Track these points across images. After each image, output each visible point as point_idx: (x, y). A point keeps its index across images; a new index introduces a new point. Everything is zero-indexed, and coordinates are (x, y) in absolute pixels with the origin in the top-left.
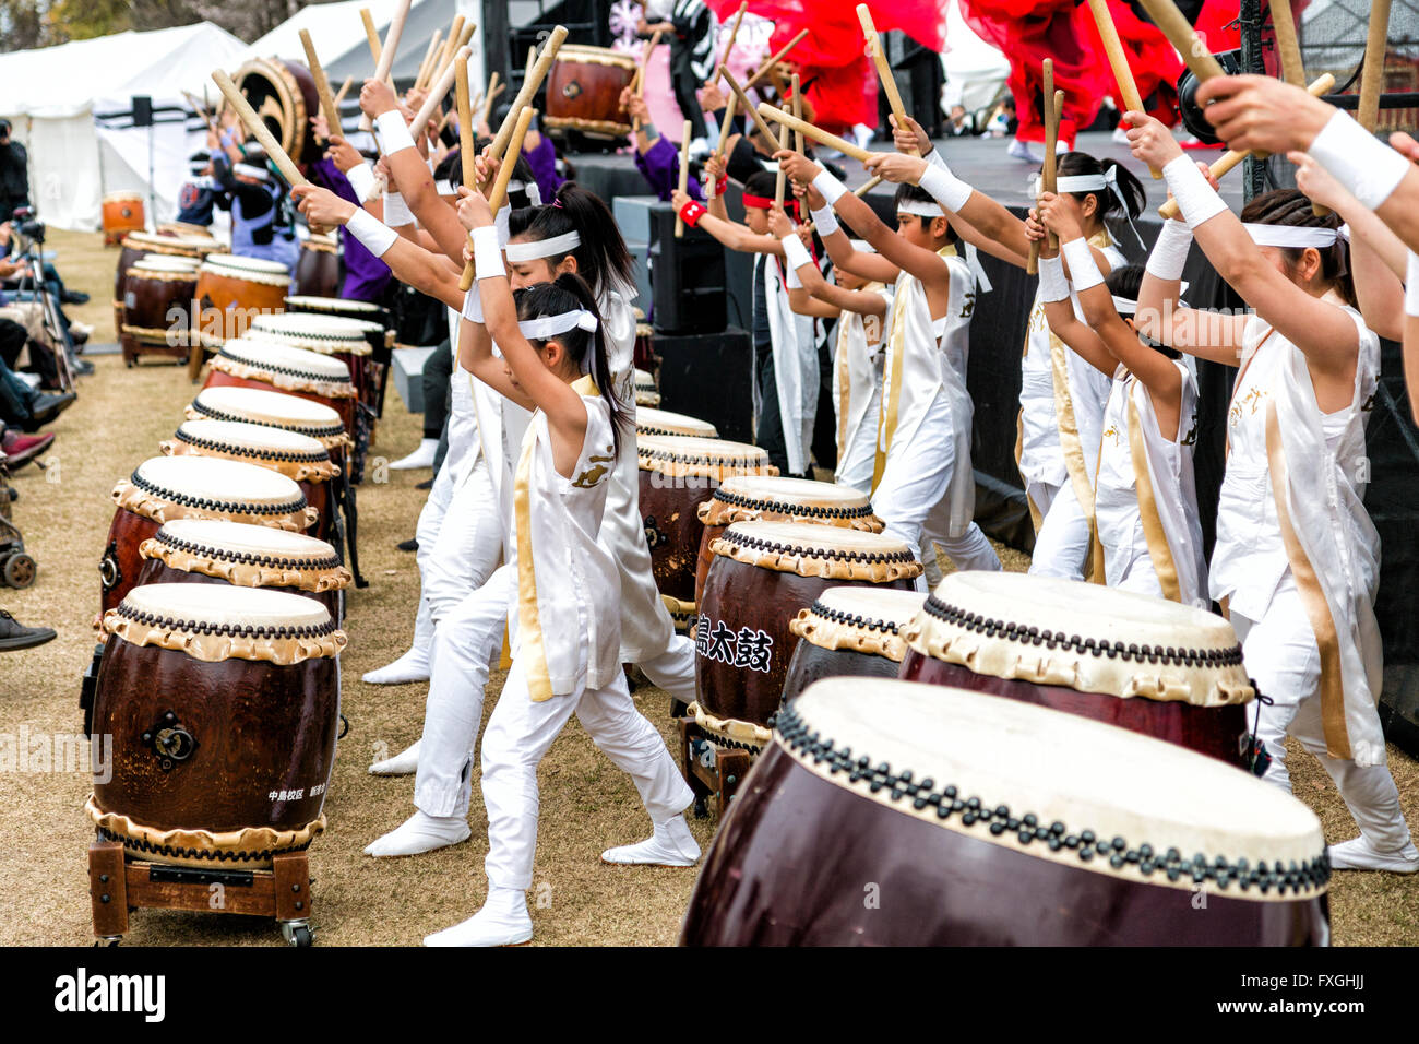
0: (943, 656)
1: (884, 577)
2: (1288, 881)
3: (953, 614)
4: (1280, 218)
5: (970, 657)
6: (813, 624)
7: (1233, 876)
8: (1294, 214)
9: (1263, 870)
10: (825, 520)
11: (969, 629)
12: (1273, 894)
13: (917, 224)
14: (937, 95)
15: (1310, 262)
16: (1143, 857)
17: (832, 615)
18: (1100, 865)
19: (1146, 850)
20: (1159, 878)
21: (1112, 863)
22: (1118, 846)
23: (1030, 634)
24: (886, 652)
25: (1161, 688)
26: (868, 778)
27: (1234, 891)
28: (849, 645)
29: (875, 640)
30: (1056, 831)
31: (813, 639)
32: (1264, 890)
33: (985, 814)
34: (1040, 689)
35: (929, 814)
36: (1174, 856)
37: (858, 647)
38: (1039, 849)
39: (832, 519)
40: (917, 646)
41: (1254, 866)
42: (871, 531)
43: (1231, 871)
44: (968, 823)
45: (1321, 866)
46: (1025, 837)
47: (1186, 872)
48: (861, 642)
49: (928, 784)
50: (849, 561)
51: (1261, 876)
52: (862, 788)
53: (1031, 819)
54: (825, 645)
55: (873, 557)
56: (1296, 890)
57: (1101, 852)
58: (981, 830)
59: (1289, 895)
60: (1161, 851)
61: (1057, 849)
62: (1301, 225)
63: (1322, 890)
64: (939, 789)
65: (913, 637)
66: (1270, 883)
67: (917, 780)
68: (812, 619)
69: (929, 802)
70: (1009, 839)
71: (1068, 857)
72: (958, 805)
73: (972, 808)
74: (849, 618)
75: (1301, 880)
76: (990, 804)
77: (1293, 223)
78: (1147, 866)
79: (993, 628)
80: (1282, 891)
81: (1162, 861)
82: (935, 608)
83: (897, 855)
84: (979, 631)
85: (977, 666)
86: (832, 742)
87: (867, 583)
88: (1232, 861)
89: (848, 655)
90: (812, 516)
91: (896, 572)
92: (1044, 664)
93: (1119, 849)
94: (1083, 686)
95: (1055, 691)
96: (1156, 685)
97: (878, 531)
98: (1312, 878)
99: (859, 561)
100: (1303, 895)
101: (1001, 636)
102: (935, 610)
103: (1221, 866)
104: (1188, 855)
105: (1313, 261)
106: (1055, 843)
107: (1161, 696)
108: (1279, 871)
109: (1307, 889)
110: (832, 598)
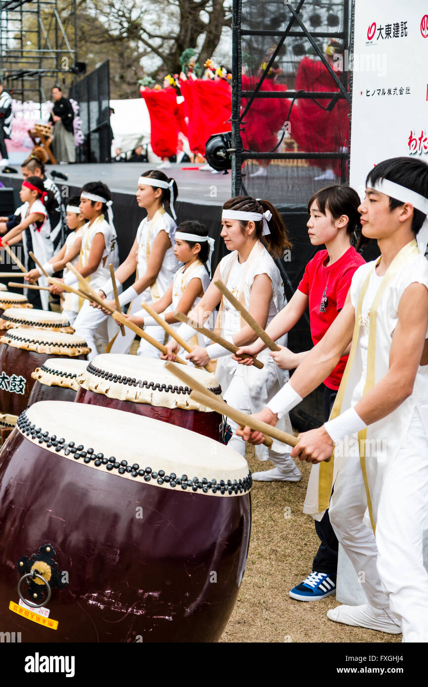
0: (95, 391)
1: (74, 354)
2: (233, 489)
3: (99, 372)
4: (239, 208)
5: (106, 391)
6: (41, 375)
7: (210, 487)
8: (244, 206)
9: (222, 484)
10: (48, 328)
11: (106, 379)
12: (226, 494)
13: (89, 203)
14: (110, 144)
15: (251, 227)
16: (172, 479)
17: (50, 371)
18: (153, 482)
19: (173, 476)
20: (178, 488)
21: (158, 481)
22: (161, 475)
23: (133, 382)
24: (72, 387)
25: (188, 405)
26: (55, 445)
27: (210, 493)
28: (56, 384)
29: (67, 382)
30: (135, 468)
31: (41, 381)
32: (223, 493)
33: (105, 461)
34: (137, 405)
35: (81, 460)
36: (185, 478)
37: (61, 385)
38: (128, 475)
39: (51, 328)
40: (84, 386)
41: (218, 482)
42: (68, 333)
43: (209, 484)
44: (97, 465)
45: (247, 481)
46: (121, 471)
47: (190, 485)
48: (62, 382)
49: (81, 448)
50: (59, 346)
51: (221, 487)
52: (53, 449)
53: (125, 463)
54: (46, 384)
55: (70, 345)
56: (236, 493)
57: (153, 477)
58: (103, 468)
59: (233, 494)
60: (179, 476)
61: (135, 476)
62: (247, 211)
63: (247, 492)
64: (85, 450)
65: (82, 382)
66: (225, 489)
67: (76, 446)
68: (41, 372)
69: (81, 456)
70: (115, 471)
71: (140, 479)
72: (93, 456)
73: (99, 458)
74: (57, 372)
75: (239, 488)
76: (107, 456)
77: (244, 210)
78: (173, 483)
79: (116, 379)
80: (230, 493)
81: (180, 480)
82: (92, 369)
83: (67, 479)
84: (111, 380)
85: (110, 395)
86: (40, 429)
87: (66, 356)
88: (209, 480)
89: (56, 388)
90: (43, 326)
91: (79, 352)
92: (138, 394)
93: (162, 476)
94: (154, 404)
95: (143, 406)
96: (185, 404)
97: (72, 333)
98: (243, 487)
99: (64, 347)
100: (239, 494)
101: (120, 383)
102: (91, 370)
103: (204, 483)
104: (191, 478)
105: (252, 226)
106: (134, 473)
107: (187, 408)
108: (229, 484)
109: (241, 492)
110: (50, 363)
